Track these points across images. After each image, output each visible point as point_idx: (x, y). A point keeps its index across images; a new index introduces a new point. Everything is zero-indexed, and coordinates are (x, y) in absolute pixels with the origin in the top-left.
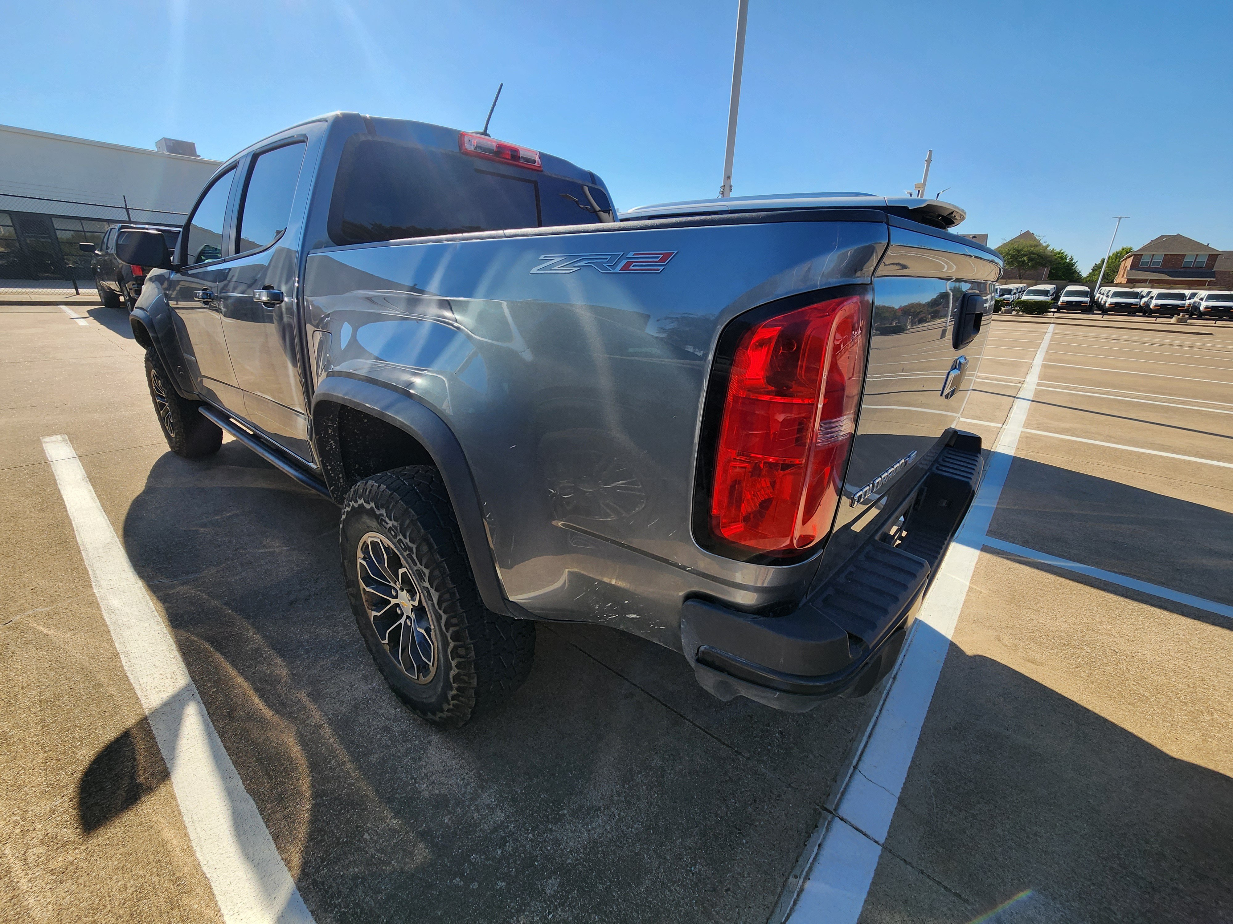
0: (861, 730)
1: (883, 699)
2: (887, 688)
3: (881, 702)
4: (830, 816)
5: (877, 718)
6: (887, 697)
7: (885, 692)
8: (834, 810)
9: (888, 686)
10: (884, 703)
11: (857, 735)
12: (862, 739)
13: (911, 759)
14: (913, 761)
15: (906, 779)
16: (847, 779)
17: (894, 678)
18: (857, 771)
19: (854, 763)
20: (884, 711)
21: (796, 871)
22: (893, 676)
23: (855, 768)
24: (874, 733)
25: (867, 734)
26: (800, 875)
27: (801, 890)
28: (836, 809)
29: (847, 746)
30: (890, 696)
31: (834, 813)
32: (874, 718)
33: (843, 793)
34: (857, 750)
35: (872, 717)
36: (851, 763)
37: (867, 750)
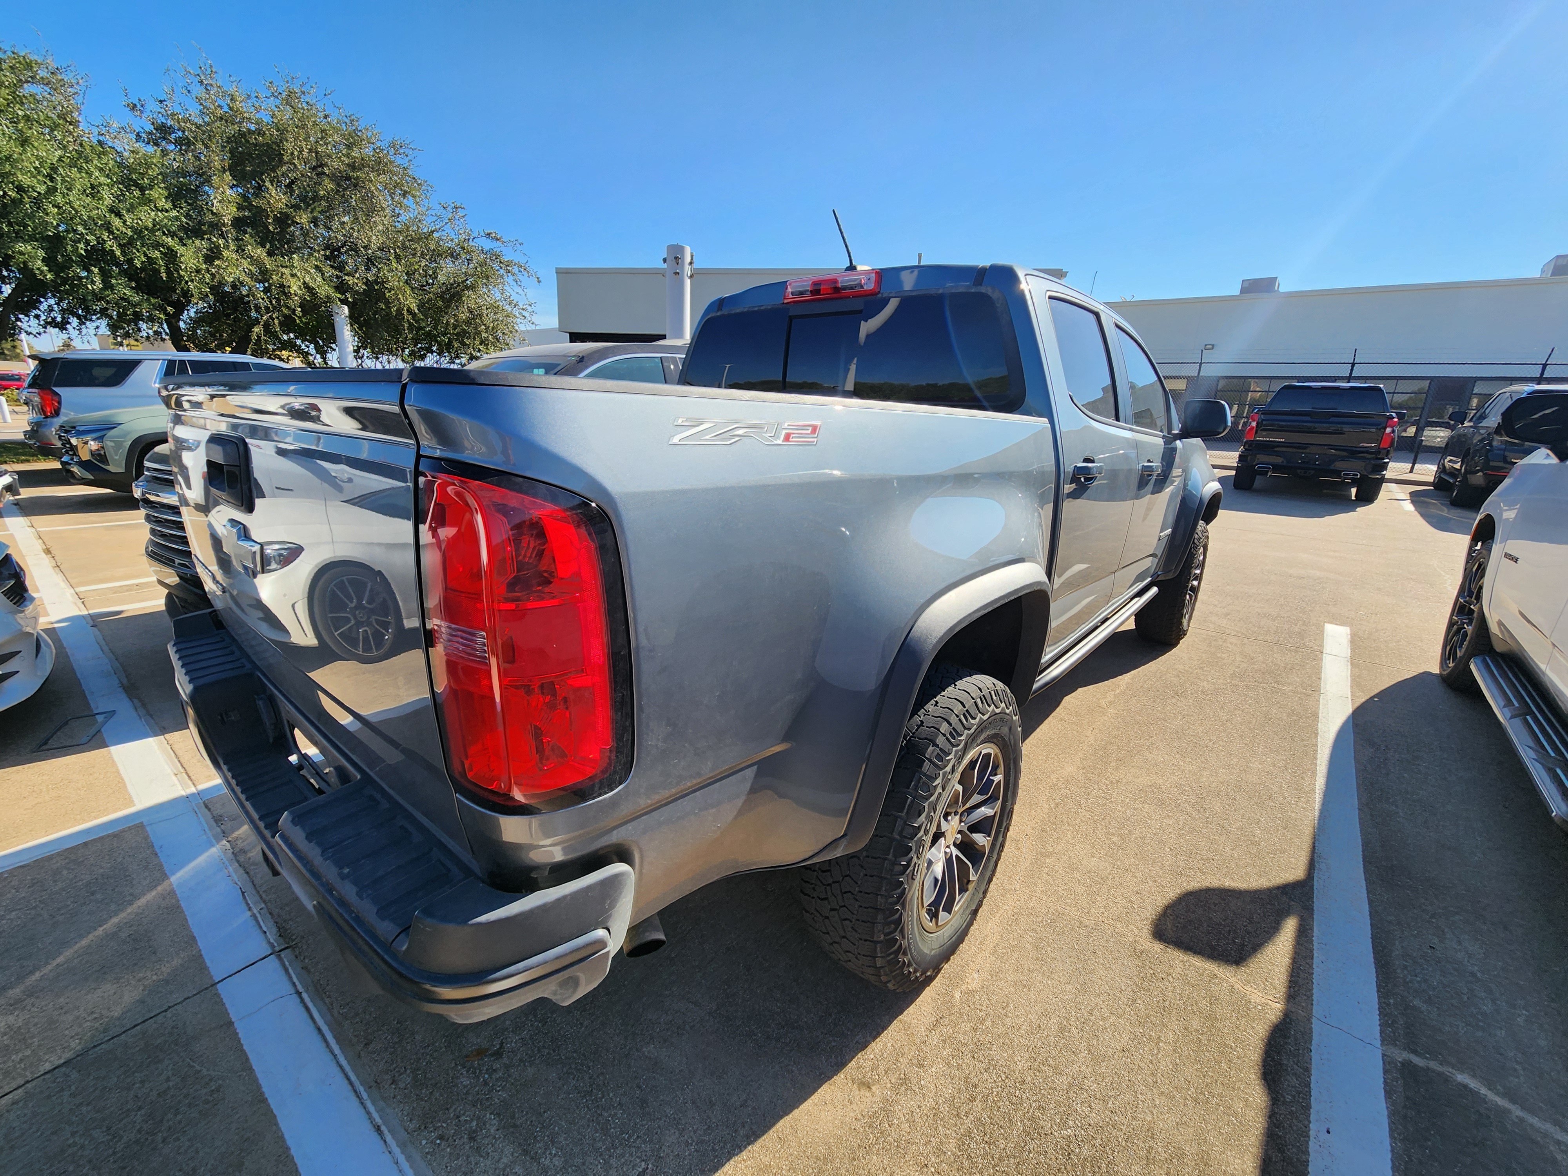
0: (336, 1027)
1: (357, 1083)
2: (369, 1104)
3: (353, 1078)
4: (277, 949)
5: (335, 1056)
6: (355, 1091)
7: (365, 1095)
8: (280, 955)
9: (372, 1109)
10: (348, 1079)
11: (332, 1015)
12: (322, 1018)
13: (254, 1067)
14: (251, 1069)
15: (242, 1045)
16: (295, 980)
17: (378, 1129)
18: (293, 991)
19: (305, 995)
20: (337, 1070)
21: (265, 911)
22: (383, 1128)
23: (299, 994)
24: (319, 1036)
25: (325, 1029)
26: (260, 913)
27: (250, 909)
28: (279, 958)
29: (329, 997)
30: (352, 1095)
31: (277, 953)
32: (337, 1051)
33: (286, 970)
34: (315, 1005)
35: (341, 1049)
36: (307, 991)
37: (305, 1014)
